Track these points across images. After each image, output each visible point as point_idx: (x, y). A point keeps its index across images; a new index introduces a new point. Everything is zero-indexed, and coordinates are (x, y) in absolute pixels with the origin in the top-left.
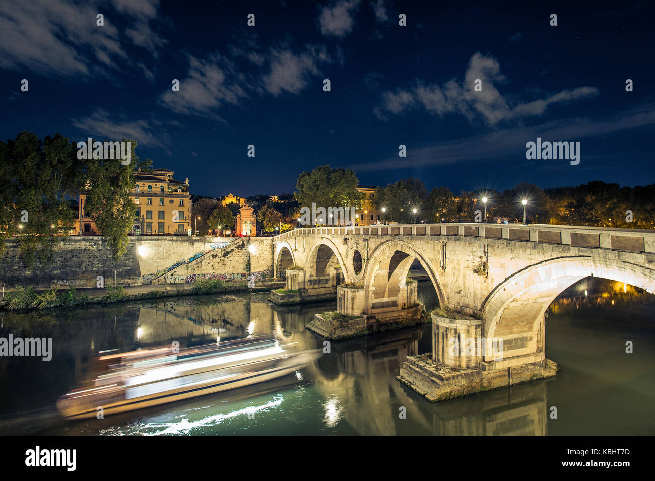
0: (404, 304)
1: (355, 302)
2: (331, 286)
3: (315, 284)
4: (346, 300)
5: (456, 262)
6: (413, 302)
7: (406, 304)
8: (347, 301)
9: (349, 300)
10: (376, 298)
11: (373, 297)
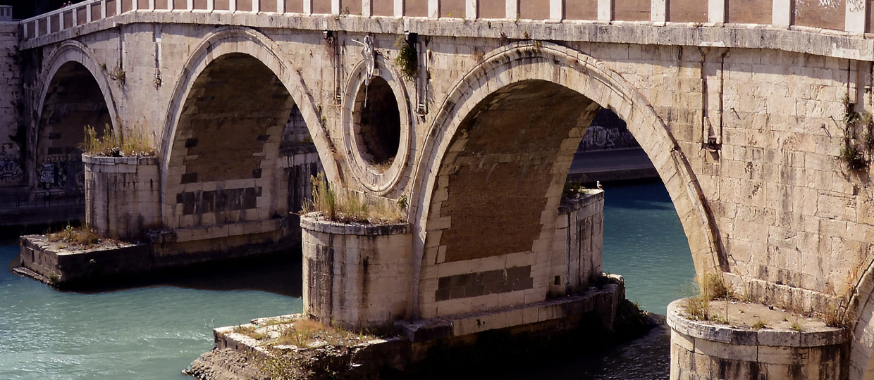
0: (557, 278)
1: (372, 276)
2: (265, 214)
3: (205, 211)
4: (337, 271)
5: (758, 123)
6: (588, 268)
7: (563, 282)
8: (343, 274)
9: (348, 268)
10: (451, 257)
11: (442, 258)
